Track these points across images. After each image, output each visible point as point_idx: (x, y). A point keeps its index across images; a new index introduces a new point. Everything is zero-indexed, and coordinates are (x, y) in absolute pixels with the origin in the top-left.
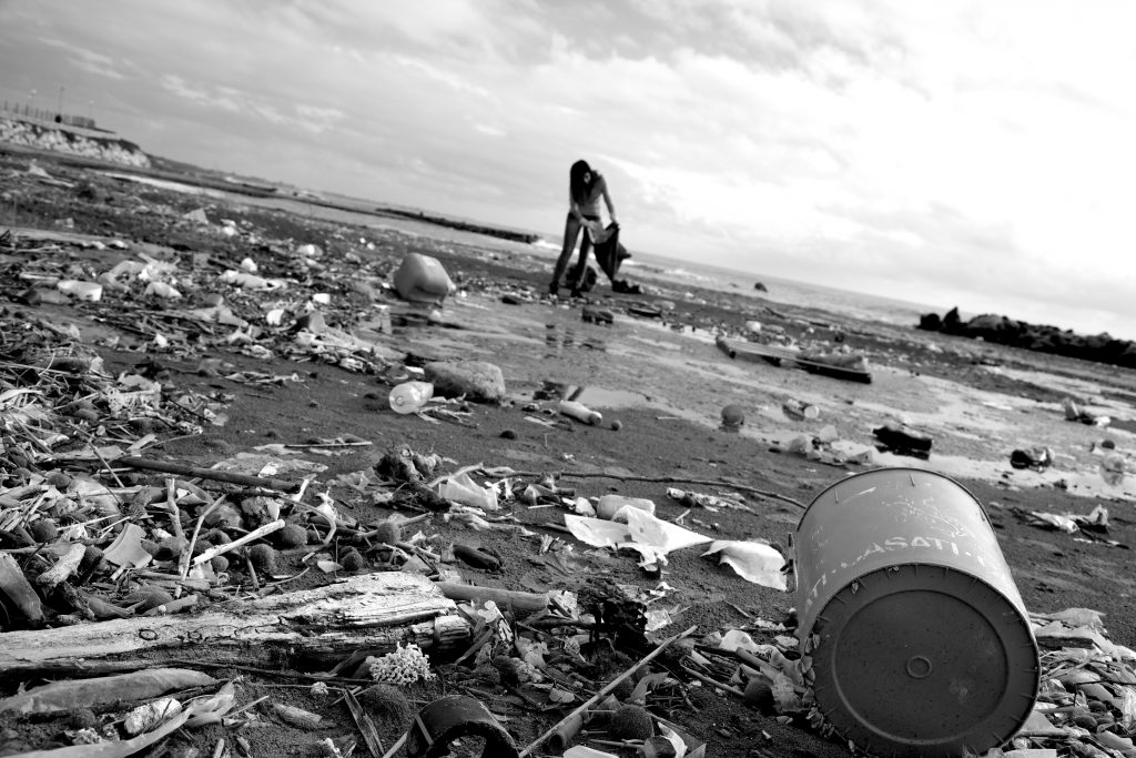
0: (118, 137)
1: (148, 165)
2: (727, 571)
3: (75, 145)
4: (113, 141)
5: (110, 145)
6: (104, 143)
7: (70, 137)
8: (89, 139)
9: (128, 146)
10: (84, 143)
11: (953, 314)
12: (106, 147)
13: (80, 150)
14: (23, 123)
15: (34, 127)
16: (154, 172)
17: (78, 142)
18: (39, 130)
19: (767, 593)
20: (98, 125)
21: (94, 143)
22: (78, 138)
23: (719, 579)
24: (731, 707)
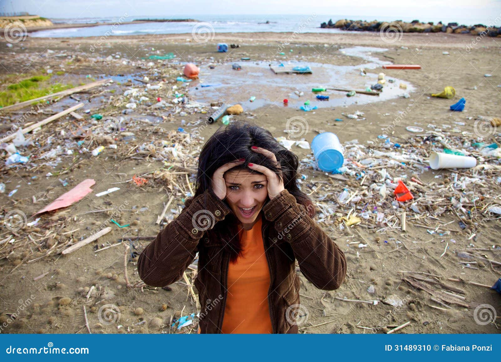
0: (39, 16)
1: (52, 25)
2: (300, 147)
3: (26, 24)
4: (38, 19)
5: (37, 20)
6: (35, 20)
7: (23, 21)
8: (30, 20)
9: (43, 19)
10: (28, 22)
11: (330, 22)
12: (36, 21)
13: (28, 25)
14: (5, 20)
15: (10, 20)
16: (55, 26)
17: (26, 22)
18: (12, 21)
19: (307, 150)
20: (30, 13)
21: (32, 21)
22: (25, 21)
23: (299, 149)
24: (309, 170)
